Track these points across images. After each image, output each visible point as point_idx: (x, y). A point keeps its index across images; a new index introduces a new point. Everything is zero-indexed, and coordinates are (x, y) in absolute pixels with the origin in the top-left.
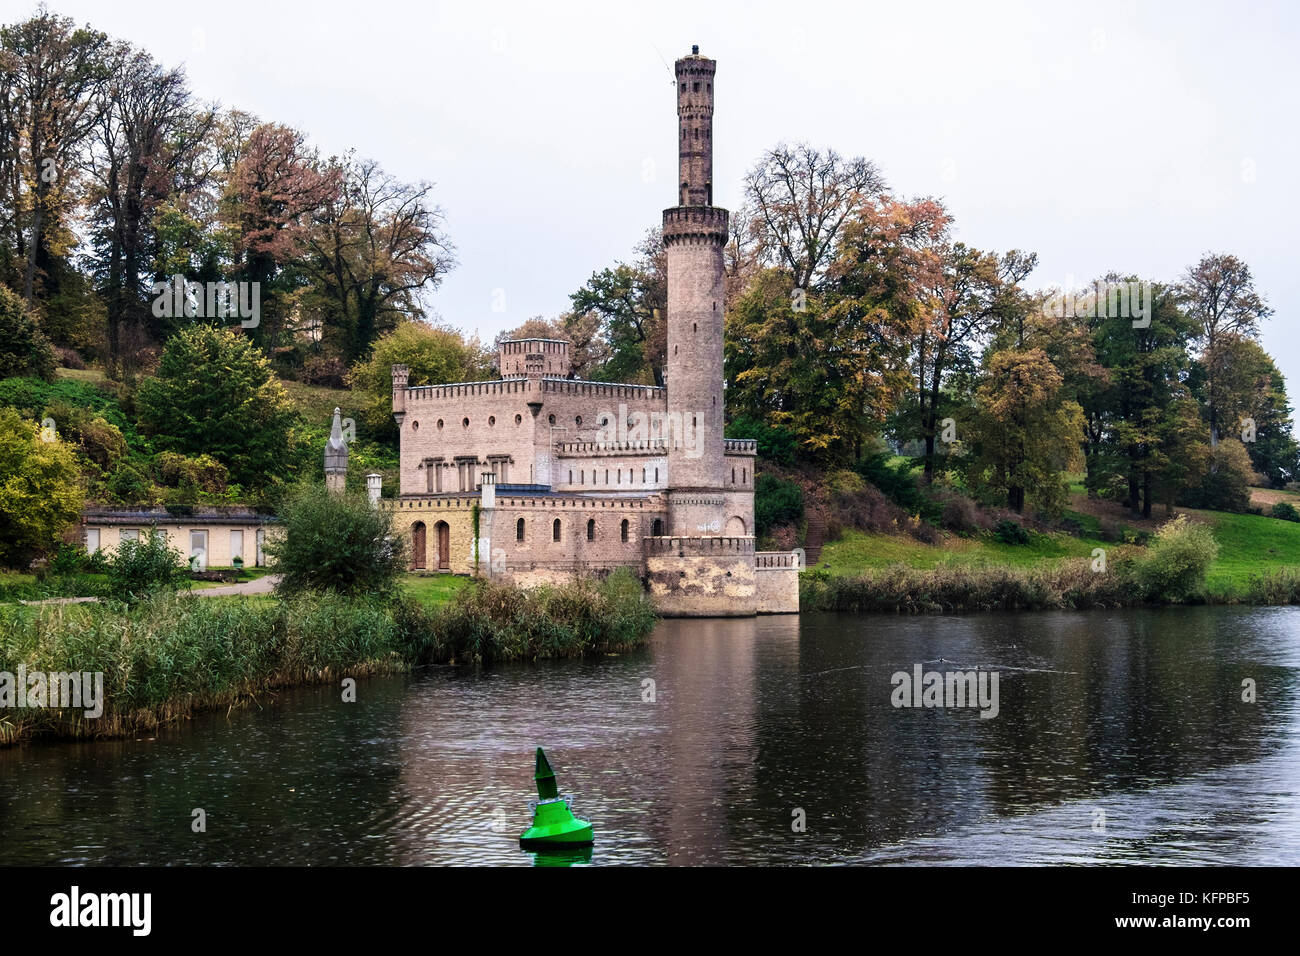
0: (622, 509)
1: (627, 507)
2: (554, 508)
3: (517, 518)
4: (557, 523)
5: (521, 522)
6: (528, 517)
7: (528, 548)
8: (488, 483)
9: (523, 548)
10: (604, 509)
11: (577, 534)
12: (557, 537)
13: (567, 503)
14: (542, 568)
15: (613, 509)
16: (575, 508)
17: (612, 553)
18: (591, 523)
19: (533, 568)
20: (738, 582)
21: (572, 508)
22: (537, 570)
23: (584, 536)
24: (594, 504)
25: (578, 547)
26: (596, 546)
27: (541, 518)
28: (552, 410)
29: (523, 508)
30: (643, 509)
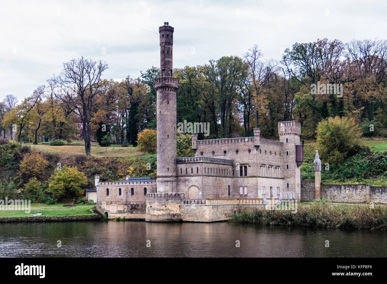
0: (144, 184)
1: (146, 184)
2: (119, 185)
3: (106, 188)
4: (120, 190)
5: (108, 190)
6: (110, 188)
7: (110, 197)
8: (97, 178)
9: (108, 198)
10: (137, 184)
11: (127, 193)
12: (120, 194)
13: (123, 183)
14: (114, 204)
15: (140, 184)
16: (127, 185)
17: (140, 199)
18: (132, 189)
19: (111, 204)
20: (154, 209)
21: (125, 185)
22: (112, 204)
23: (130, 193)
24: (133, 183)
25: (127, 197)
26: (134, 196)
27: (115, 188)
28: (202, 151)
29: (109, 185)
30: (153, 184)
